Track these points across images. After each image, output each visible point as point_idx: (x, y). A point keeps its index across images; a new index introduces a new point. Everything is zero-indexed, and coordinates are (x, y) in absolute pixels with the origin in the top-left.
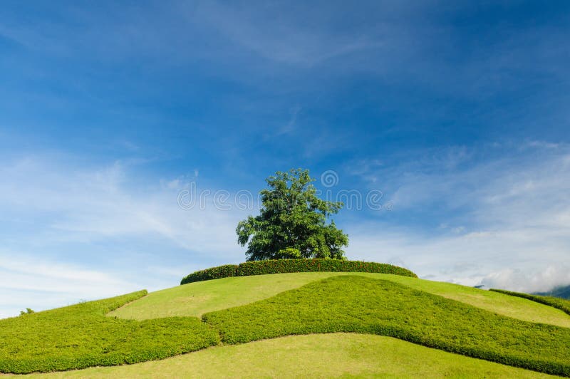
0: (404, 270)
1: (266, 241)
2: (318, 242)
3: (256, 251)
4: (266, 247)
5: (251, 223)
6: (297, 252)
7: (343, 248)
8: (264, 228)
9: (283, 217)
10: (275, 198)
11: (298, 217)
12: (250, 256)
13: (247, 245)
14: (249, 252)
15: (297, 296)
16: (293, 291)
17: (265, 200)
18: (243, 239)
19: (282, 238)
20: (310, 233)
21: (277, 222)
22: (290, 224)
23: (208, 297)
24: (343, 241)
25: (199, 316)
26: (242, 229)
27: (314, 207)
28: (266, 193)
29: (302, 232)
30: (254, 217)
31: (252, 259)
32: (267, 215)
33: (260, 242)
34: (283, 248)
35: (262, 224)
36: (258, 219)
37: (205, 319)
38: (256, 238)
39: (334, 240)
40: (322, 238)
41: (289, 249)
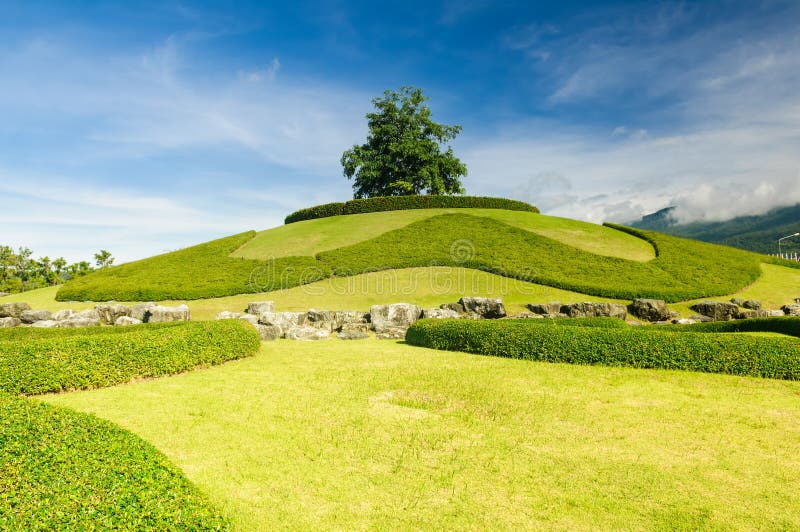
0: (521, 203)
1: (374, 174)
2: (431, 173)
3: (365, 185)
4: (374, 180)
5: (358, 153)
6: (408, 186)
7: (461, 179)
8: (372, 158)
9: (392, 147)
10: (384, 123)
11: (409, 145)
12: (358, 189)
13: (354, 177)
14: (356, 185)
15: (399, 235)
16: (397, 231)
17: (372, 125)
18: (349, 172)
19: (392, 170)
20: (423, 163)
21: (387, 151)
22: (400, 155)
23: (319, 238)
24: (460, 171)
25: (313, 255)
26: (347, 159)
27: (428, 131)
28: (373, 116)
29: (414, 162)
30: (361, 145)
31: (360, 193)
32: (375, 143)
33: (367, 174)
34: (394, 181)
35: (369, 153)
36: (365, 148)
37: (318, 258)
38: (363, 169)
39: (449, 171)
40: (435, 169)
41: (400, 183)
